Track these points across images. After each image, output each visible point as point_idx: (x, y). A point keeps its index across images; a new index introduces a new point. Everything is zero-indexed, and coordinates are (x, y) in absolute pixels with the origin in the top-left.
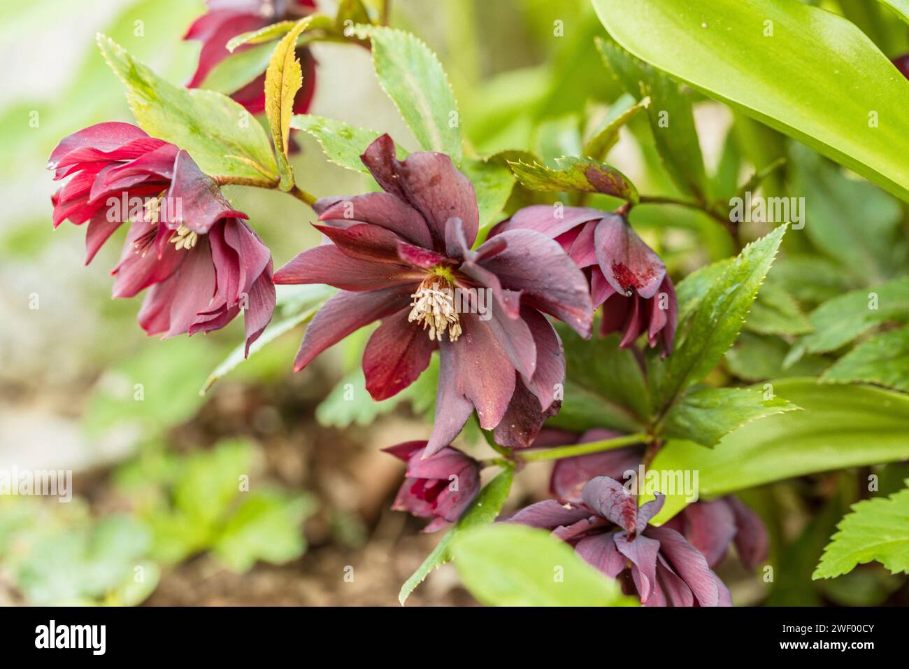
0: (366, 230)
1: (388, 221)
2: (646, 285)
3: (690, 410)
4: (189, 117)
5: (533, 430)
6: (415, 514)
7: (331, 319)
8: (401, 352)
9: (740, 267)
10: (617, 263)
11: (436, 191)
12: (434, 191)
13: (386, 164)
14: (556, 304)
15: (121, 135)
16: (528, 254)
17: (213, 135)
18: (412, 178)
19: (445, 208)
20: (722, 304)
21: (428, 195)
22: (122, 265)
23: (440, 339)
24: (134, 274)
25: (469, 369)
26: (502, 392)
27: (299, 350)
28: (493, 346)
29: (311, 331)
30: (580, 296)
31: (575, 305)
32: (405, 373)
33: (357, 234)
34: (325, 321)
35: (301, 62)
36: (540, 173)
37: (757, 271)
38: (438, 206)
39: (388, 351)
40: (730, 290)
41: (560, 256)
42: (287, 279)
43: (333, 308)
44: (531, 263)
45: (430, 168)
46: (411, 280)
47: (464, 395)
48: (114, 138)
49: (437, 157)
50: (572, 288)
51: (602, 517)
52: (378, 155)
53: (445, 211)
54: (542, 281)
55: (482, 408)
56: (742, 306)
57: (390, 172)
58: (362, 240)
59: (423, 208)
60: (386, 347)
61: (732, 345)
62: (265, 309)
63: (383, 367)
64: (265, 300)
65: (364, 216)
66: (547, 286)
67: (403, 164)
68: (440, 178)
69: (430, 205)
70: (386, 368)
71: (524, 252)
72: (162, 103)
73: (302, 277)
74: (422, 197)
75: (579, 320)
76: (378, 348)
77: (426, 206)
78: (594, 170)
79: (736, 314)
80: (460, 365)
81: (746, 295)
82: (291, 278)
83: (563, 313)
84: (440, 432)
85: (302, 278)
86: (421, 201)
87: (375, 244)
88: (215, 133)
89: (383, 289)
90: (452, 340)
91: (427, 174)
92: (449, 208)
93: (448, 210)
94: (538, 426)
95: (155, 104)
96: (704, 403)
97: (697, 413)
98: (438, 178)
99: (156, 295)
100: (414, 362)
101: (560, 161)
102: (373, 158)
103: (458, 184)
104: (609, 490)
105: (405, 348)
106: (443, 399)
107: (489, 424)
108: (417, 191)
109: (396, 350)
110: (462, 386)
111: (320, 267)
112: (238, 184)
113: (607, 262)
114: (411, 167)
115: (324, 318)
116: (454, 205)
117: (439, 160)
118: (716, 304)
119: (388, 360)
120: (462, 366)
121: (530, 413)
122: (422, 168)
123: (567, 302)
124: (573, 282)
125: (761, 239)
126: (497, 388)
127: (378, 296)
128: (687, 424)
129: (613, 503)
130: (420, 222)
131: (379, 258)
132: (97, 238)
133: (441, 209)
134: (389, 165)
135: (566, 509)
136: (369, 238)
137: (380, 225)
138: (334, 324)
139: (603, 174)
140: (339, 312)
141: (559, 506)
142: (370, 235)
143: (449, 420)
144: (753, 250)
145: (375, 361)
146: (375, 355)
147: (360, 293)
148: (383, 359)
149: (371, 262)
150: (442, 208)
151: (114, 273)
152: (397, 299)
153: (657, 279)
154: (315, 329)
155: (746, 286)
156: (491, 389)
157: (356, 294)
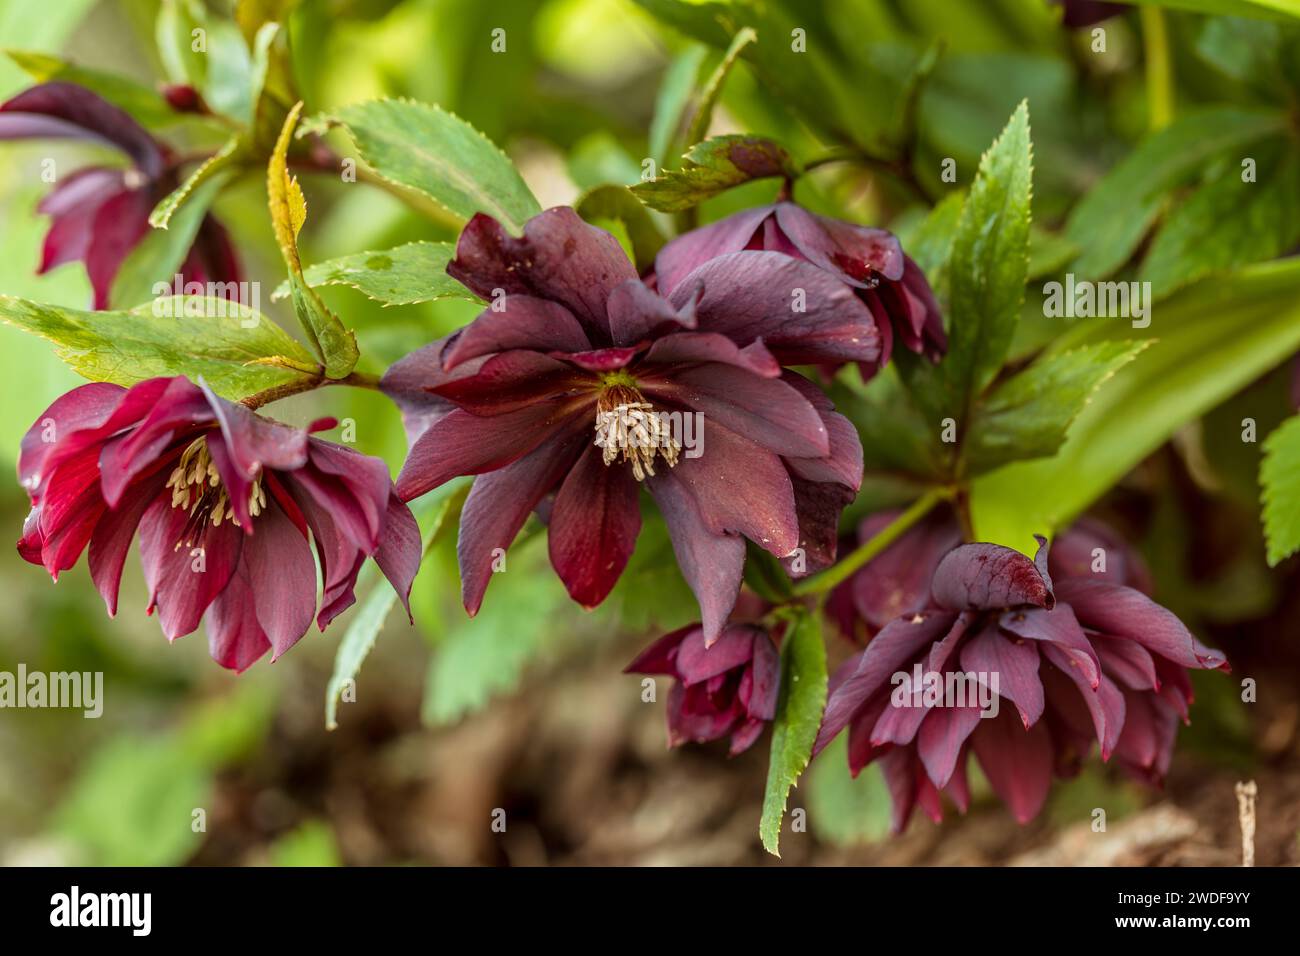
0: (502, 363)
1: (527, 336)
2: (884, 265)
3: (999, 420)
4: (154, 344)
5: (830, 537)
6: (701, 740)
7: (486, 521)
8: (599, 522)
9: (987, 191)
10: (832, 255)
11: (577, 262)
12: (573, 264)
13: (492, 258)
14: (808, 335)
15: (91, 403)
16: (739, 288)
17: (197, 354)
18: (540, 257)
19: (595, 281)
20: (982, 254)
21: (568, 274)
22: (156, 593)
23: (652, 473)
24: (183, 596)
25: (715, 492)
26: (779, 499)
27: (462, 586)
28: (734, 444)
29: (467, 552)
30: (843, 306)
31: (839, 323)
32: (615, 549)
33: (493, 374)
34: (479, 527)
35: (298, 181)
36: (676, 182)
37: (1015, 184)
38: (586, 283)
39: (582, 529)
40: (986, 229)
41: (789, 265)
42: (414, 489)
43: (480, 507)
44: (749, 298)
45: (556, 231)
46: (576, 411)
47: (725, 531)
48: (83, 412)
49: (557, 214)
50: (825, 300)
51: (973, 608)
52: (476, 249)
53: (597, 285)
54: (775, 316)
55: (764, 532)
56: (1015, 239)
57: (502, 266)
58: (501, 380)
59: (566, 296)
60: (577, 526)
61: (1022, 301)
62: (407, 543)
63: (584, 555)
64: (402, 530)
65: (495, 342)
66: (786, 318)
67: (524, 241)
68: (574, 241)
69: (574, 285)
70: (588, 554)
71: (730, 290)
72: (109, 343)
73: (432, 476)
74: (562, 278)
75: (855, 340)
76: (566, 531)
77: (570, 289)
78: (739, 149)
79: (1011, 254)
80: (699, 494)
81: (1016, 222)
82: (418, 486)
83: (826, 343)
84: (713, 599)
85: (433, 478)
86: (561, 286)
87: (518, 378)
88: (200, 349)
89: (540, 447)
90: (672, 465)
91: (557, 244)
92: (600, 278)
93: (600, 283)
94: (834, 528)
95: (101, 348)
96: (1018, 398)
97: (1011, 419)
98: (572, 242)
99: (223, 615)
100: (621, 529)
101: (692, 155)
102: (471, 257)
103: (597, 241)
104: (975, 561)
105: (602, 513)
106: (693, 554)
107: (787, 547)
108: (553, 272)
109: (591, 522)
110: (716, 519)
111: (450, 452)
112: (272, 400)
113: (821, 258)
114: (534, 241)
115: (476, 526)
116: (604, 272)
117: (562, 217)
118: (974, 257)
119: (587, 541)
120: (702, 493)
121: (817, 515)
122: (548, 236)
123: (825, 324)
124: (825, 292)
125: (998, 139)
126: (770, 498)
127: (536, 459)
128: (1003, 440)
129: (990, 577)
130: (567, 318)
131: (525, 399)
132: (108, 570)
133: (590, 286)
134: (497, 257)
135: (917, 625)
136: (509, 374)
137: (515, 348)
138: (493, 528)
139: (751, 148)
140: (492, 507)
141: (906, 623)
142: (510, 368)
143: (718, 577)
144: (995, 161)
145: (569, 552)
146: (566, 543)
147: (508, 467)
148: (579, 543)
149: (513, 411)
150: (592, 283)
151: (151, 611)
152: (564, 450)
153: (893, 251)
154: (470, 546)
155: (1008, 211)
156: (764, 502)
157: (503, 471)
